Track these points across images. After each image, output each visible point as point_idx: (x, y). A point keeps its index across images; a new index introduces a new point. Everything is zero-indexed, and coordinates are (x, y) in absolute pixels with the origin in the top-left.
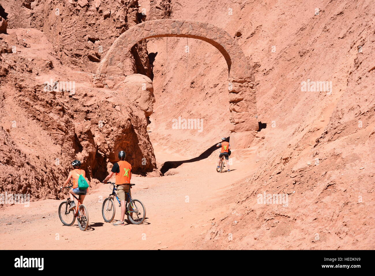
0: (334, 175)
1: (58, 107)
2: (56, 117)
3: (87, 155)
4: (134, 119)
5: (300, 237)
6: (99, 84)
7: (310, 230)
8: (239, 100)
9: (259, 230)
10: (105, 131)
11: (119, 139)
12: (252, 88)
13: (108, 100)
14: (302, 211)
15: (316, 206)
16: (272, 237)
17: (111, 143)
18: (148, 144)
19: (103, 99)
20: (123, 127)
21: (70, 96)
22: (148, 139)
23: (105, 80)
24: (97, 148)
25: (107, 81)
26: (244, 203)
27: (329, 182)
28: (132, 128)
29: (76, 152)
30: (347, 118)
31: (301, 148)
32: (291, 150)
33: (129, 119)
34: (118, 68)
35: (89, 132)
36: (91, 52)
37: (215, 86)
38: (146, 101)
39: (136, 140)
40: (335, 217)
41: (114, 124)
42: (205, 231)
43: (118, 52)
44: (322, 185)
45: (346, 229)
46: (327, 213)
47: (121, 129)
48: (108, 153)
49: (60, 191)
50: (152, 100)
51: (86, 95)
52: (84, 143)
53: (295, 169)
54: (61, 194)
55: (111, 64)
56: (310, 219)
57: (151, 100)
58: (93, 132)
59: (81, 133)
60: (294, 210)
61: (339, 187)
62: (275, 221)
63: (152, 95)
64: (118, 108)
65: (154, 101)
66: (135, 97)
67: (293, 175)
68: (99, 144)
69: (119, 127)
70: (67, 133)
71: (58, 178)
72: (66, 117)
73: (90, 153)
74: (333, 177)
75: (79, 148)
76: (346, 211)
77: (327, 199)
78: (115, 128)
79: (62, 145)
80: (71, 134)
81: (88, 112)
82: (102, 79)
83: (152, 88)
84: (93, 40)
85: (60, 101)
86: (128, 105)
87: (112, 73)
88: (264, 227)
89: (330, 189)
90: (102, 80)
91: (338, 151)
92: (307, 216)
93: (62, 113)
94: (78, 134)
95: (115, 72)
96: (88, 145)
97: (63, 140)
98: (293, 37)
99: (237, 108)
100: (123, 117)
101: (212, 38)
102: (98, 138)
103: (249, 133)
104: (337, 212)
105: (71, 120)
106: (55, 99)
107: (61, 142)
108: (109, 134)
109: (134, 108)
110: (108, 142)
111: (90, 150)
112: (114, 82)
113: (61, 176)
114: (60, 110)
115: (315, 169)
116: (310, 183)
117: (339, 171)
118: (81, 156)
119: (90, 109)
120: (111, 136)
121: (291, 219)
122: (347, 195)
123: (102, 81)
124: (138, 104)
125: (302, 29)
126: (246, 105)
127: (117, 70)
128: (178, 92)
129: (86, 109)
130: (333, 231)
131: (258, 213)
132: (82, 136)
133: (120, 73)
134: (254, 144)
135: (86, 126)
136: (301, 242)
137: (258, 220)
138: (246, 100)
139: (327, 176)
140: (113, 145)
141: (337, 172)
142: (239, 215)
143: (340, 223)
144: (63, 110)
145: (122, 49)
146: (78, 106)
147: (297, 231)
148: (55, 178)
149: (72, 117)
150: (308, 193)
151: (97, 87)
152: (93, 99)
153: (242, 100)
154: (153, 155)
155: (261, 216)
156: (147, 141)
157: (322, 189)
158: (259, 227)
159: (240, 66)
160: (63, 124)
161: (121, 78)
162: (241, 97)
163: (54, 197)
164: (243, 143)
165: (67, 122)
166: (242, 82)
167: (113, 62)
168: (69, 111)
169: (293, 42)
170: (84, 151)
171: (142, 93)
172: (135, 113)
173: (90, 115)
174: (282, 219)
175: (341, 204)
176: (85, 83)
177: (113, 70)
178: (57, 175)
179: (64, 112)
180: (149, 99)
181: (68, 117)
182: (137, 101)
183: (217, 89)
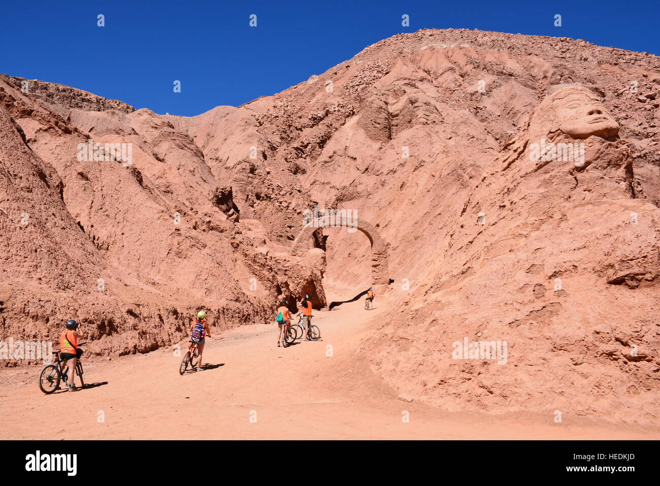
0: (437, 314)
1: (268, 267)
2: (267, 273)
3: (285, 297)
4: (314, 275)
5: (415, 352)
6: (293, 254)
7: (422, 348)
8: (378, 265)
9: (390, 347)
10: (296, 282)
11: (304, 288)
12: (385, 258)
13: (298, 263)
14: (417, 336)
15: (425, 333)
16: (398, 352)
17: (299, 289)
18: (322, 291)
19: (295, 262)
20: (307, 280)
21: (276, 261)
22: (322, 288)
24: (291, 293)
25: (298, 252)
26: (381, 330)
27: (433, 318)
28: (312, 281)
29: (278, 295)
30: (444, 279)
31: (416, 296)
32: (409, 297)
33: (311, 276)
34: (305, 244)
35: (286, 283)
36: (289, 234)
37: (363, 256)
38: (321, 265)
39: (314, 288)
40: (438, 341)
41: (301, 278)
42: (357, 347)
43: (305, 235)
44: (429, 320)
45: (444, 348)
46: (433, 338)
47: (306, 281)
48: (297, 296)
49: (267, 319)
51: (285, 260)
52: (283, 289)
53: (412, 309)
54: (268, 321)
55: (301, 242)
56: (422, 341)
58: (289, 283)
59: (281, 283)
60: (412, 335)
61: (440, 322)
62: (400, 342)
63: (325, 261)
64: (304, 268)
65: (326, 265)
66: (315, 262)
67: (411, 313)
68: (292, 290)
69: (304, 280)
70: (273, 283)
71: (266, 310)
72: (273, 273)
73: (287, 296)
74: (437, 315)
75: (280, 292)
76: (444, 337)
77: (432, 329)
78: (302, 281)
79: (270, 290)
80: (275, 283)
81: (286, 270)
83: (325, 257)
84: (290, 227)
85: (270, 263)
86: (310, 267)
87: (301, 247)
88: (393, 345)
89: (434, 323)
91: (439, 299)
92: (420, 339)
93: (270, 271)
94: (280, 284)
95: (303, 247)
96: (285, 291)
97: (270, 287)
98: (410, 228)
99: (376, 270)
100: (307, 274)
101: (362, 227)
102: (292, 287)
103: (384, 285)
104: (439, 337)
105: (275, 275)
106: (266, 262)
107: (269, 289)
108: (298, 284)
109: (314, 269)
110: (298, 289)
111: (287, 294)
112: (302, 253)
113: (268, 309)
114: (269, 269)
115: (425, 310)
116: (422, 319)
117: (440, 311)
118: (281, 297)
119: (287, 269)
120: (300, 285)
121: (410, 341)
122: (445, 326)
123: (295, 252)
124: (317, 266)
125: (416, 223)
126: (382, 268)
128: (341, 259)
129: (285, 269)
130: (436, 349)
131: (390, 336)
132: (282, 285)
133: (306, 247)
134: (386, 292)
135: (285, 279)
136: (416, 356)
137: (390, 341)
138: (382, 265)
139: (433, 314)
140: (300, 291)
141: (438, 312)
142: (378, 337)
143: (441, 345)
144: (271, 269)
145: (307, 233)
146: (280, 267)
147: (414, 349)
148: (265, 311)
149: (276, 273)
150: (421, 325)
151: (293, 255)
152: (289, 262)
153: (379, 265)
154: (325, 297)
155: (391, 338)
156: (321, 289)
157: (429, 322)
158: (390, 346)
159: (378, 245)
160: (271, 278)
161: (306, 250)
162: (379, 264)
163: (264, 322)
164: (379, 291)
165: (273, 276)
166: (380, 254)
167: (302, 241)
168: (275, 270)
169: (410, 231)
170: (283, 294)
171: (319, 260)
172: (314, 272)
173: (287, 273)
174: (404, 341)
175: (441, 332)
176: (285, 253)
177: (302, 245)
178: (266, 309)
179: (272, 270)
180: (323, 263)
181: (274, 273)
182: (316, 264)
183: (364, 258)
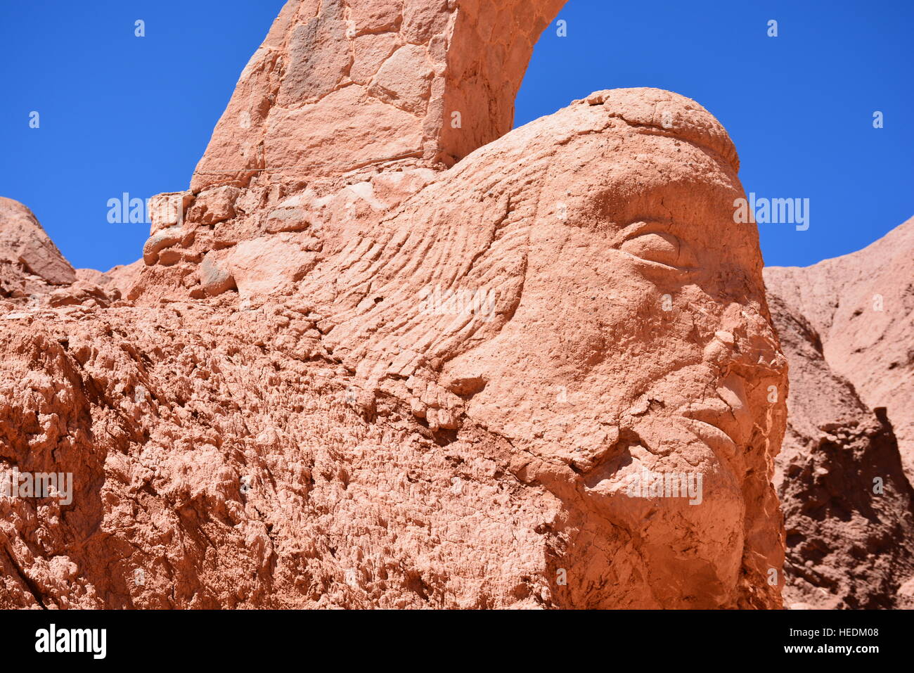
23: (220, 246)
34: (377, 105)
38: (597, 353)
50: (711, 348)
57: (696, 338)
82: (190, 241)
90: (192, 252)
95: (339, 149)
112: (311, 242)
123: (197, 259)
124: (477, 408)
127: (359, 123)
133: (393, 148)
161: (384, 191)
171: (532, 260)
177: (324, 131)
182: (461, 368)
